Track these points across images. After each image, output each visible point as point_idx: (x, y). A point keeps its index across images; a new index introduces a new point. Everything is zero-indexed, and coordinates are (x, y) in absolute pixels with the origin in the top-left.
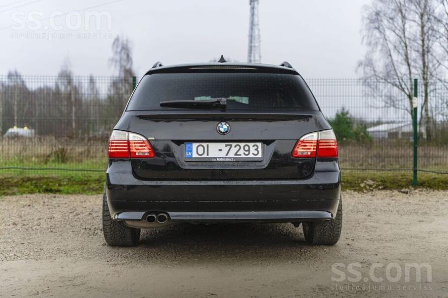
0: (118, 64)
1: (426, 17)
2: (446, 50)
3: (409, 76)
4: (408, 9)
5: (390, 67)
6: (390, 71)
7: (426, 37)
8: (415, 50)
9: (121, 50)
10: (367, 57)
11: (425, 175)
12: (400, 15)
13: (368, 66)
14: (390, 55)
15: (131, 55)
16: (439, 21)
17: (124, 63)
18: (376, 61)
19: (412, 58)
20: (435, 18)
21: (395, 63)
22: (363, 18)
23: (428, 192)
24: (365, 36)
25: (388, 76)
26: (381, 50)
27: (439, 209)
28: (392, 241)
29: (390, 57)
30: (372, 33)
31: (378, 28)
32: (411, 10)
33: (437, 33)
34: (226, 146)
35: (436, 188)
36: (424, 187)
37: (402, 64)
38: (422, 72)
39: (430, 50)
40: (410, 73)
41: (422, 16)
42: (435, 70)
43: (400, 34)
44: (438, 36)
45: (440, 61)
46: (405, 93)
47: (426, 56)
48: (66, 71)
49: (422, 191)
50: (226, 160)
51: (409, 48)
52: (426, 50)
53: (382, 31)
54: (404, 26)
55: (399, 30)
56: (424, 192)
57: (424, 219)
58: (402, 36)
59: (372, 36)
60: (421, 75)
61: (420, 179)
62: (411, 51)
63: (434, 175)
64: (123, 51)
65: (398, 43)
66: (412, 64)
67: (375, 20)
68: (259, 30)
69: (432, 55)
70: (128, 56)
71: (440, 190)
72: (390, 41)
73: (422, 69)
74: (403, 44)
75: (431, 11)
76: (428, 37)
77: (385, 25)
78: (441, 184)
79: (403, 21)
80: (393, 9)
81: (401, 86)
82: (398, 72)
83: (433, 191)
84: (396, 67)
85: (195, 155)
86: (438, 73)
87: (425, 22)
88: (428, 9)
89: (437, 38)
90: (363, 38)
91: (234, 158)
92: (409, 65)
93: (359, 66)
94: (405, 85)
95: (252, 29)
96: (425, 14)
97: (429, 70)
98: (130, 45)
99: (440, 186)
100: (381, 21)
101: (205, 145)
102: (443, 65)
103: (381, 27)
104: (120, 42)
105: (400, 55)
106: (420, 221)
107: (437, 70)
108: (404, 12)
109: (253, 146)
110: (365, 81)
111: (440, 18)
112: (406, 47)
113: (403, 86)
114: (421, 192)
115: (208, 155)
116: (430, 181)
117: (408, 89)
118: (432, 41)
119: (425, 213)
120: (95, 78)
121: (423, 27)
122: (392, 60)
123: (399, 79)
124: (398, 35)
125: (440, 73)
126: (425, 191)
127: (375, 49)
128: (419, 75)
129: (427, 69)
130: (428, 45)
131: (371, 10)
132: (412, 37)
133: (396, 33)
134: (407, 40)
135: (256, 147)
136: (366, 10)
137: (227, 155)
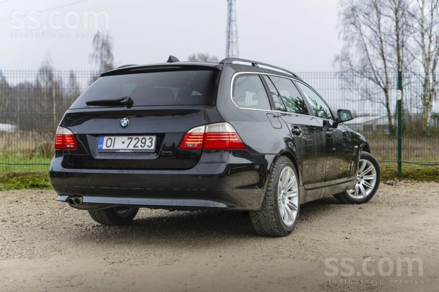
0: (99, 60)
1: (400, 12)
2: (420, 44)
3: (384, 69)
4: (382, 4)
5: (366, 62)
6: (366, 65)
7: (400, 32)
8: (390, 45)
9: (102, 46)
10: (344, 51)
11: (409, 167)
12: (375, 10)
13: (344, 60)
14: (366, 50)
15: (111, 51)
16: (413, 16)
17: (105, 59)
18: (352, 55)
19: (387, 53)
20: (409, 13)
21: (371, 58)
22: (339, 14)
23: (413, 183)
24: (342, 31)
25: (364, 70)
26: (357, 45)
27: (428, 201)
28: (389, 234)
29: (365, 52)
30: (348, 28)
31: (354, 23)
32: (386, 6)
33: (412, 28)
34: (128, 139)
35: (421, 179)
36: (408, 179)
37: (378, 58)
38: (397, 66)
39: (405, 44)
40: (385, 67)
41: (396, 11)
42: (410, 63)
43: (376, 29)
44: (412, 31)
45: (414, 55)
46: (381, 87)
47: (400, 51)
48: (46, 67)
49: (407, 183)
50: (126, 151)
51: (384, 43)
52: (401, 44)
53: (358, 26)
54: (379, 21)
55: (375, 26)
56: (408, 184)
57: (415, 211)
58: (378, 31)
59: (348, 31)
60: (396, 69)
61: (405, 171)
62: (386, 45)
63: (418, 167)
64: (104, 47)
65: (374, 37)
66: (387, 58)
67: (351, 15)
68: (236, 26)
69: (406, 49)
70: (108, 52)
71: (424, 181)
72: (365, 36)
73: (397, 63)
74: (379, 39)
75: (405, 6)
76: (403, 31)
77: (361, 20)
78: (425, 175)
79: (378, 17)
80: (368, 5)
81: (377, 80)
82: (373, 66)
83: (418, 182)
84: (372, 62)
85: (104, 147)
86: (412, 67)
87: (400, 17)
88: (402, 4)
89: (412, 33)
90: (339, 34)
91: (132, 150)
92: (384, 59)
93: (336, 60)
94: (381, 78)
95: (229, 24)
96: (399, 9)
97: (404, 64)
98: (110, 41)
99: (424, 177)
100: (357, 16)
101: (113, 138)
102: (417, 59)
103: (357, 22)
104: (101, 38)
105: (375, 49)
106: (412, 213)
107: (411, 64)
108: (379, 7)
109: (149, 139)
110: (342, 75)
111: (414, 13)
112: (381, 41)
113: (379, 80)
114: (405, 184)
115: (113, 147)
116: (414, 173)
117: (383, 83)
118: (407, 36)
119: (415, 205)
120: (75, 73)
121: (397, 22)
122: (368, 54)
123: (374, 73)
124: (373, 30)
125: (414, 66)
126: (410, 182)
127: (351, 44)
128: (394, 69)
129: (402, 63)
130: (403, 40)
131: (347, 6)
132: (387, 32)
133: (371, 29)
134: (382, 35)
135: (151, 140)
136: (342, 5)
137: (128, 147)
